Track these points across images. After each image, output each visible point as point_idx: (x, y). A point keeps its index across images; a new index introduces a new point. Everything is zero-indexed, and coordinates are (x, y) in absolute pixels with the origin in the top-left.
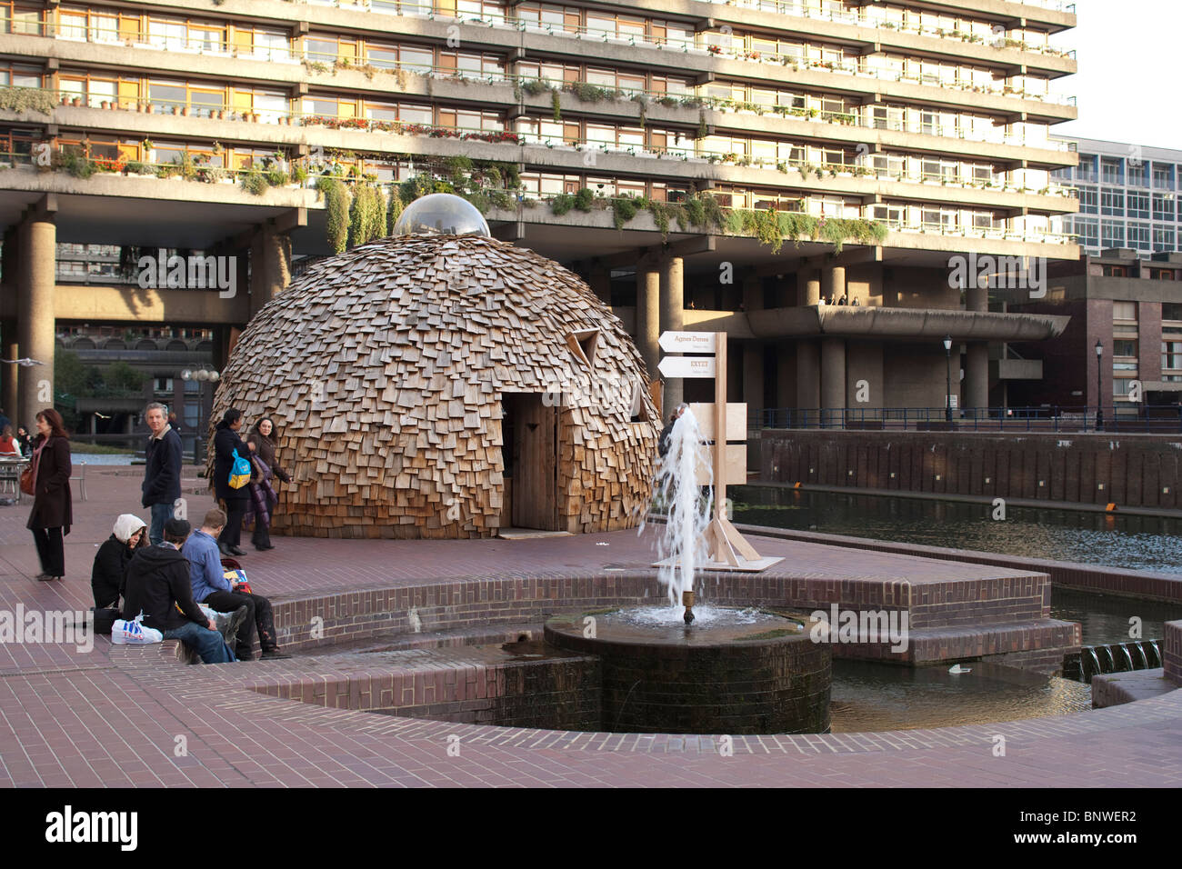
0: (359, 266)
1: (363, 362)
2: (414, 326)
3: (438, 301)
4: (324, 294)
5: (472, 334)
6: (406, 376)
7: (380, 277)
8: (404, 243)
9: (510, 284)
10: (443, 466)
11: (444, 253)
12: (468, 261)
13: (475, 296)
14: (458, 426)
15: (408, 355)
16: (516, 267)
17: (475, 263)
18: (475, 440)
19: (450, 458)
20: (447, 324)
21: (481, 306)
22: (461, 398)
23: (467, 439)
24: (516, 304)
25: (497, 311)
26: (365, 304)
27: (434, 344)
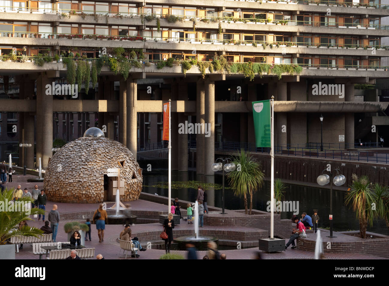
0: (76, 147)
1: (76, 168)
2: (87, 161)
3: (92, 155)
4: (69, 153)
5: (98, 162)
6: (85, 171)
7: (80, 150)
8: (85, 141)
9: (107, 151)
10: (92, 189)
11: (93, 144)
12: (98, 146)
13: (99, 154)
14: (95, 181)
15: (85, 167)
16: (108, 146)
17: (100, 146)
18: (98, 184)
19: (93, 188)
20: (93, 160)
21: (100, 156)
22: (96, 176)
23: (97, 184)
24: (107, 155)
25: (103, 157)
26: (77, 156)
27: (90, 164)
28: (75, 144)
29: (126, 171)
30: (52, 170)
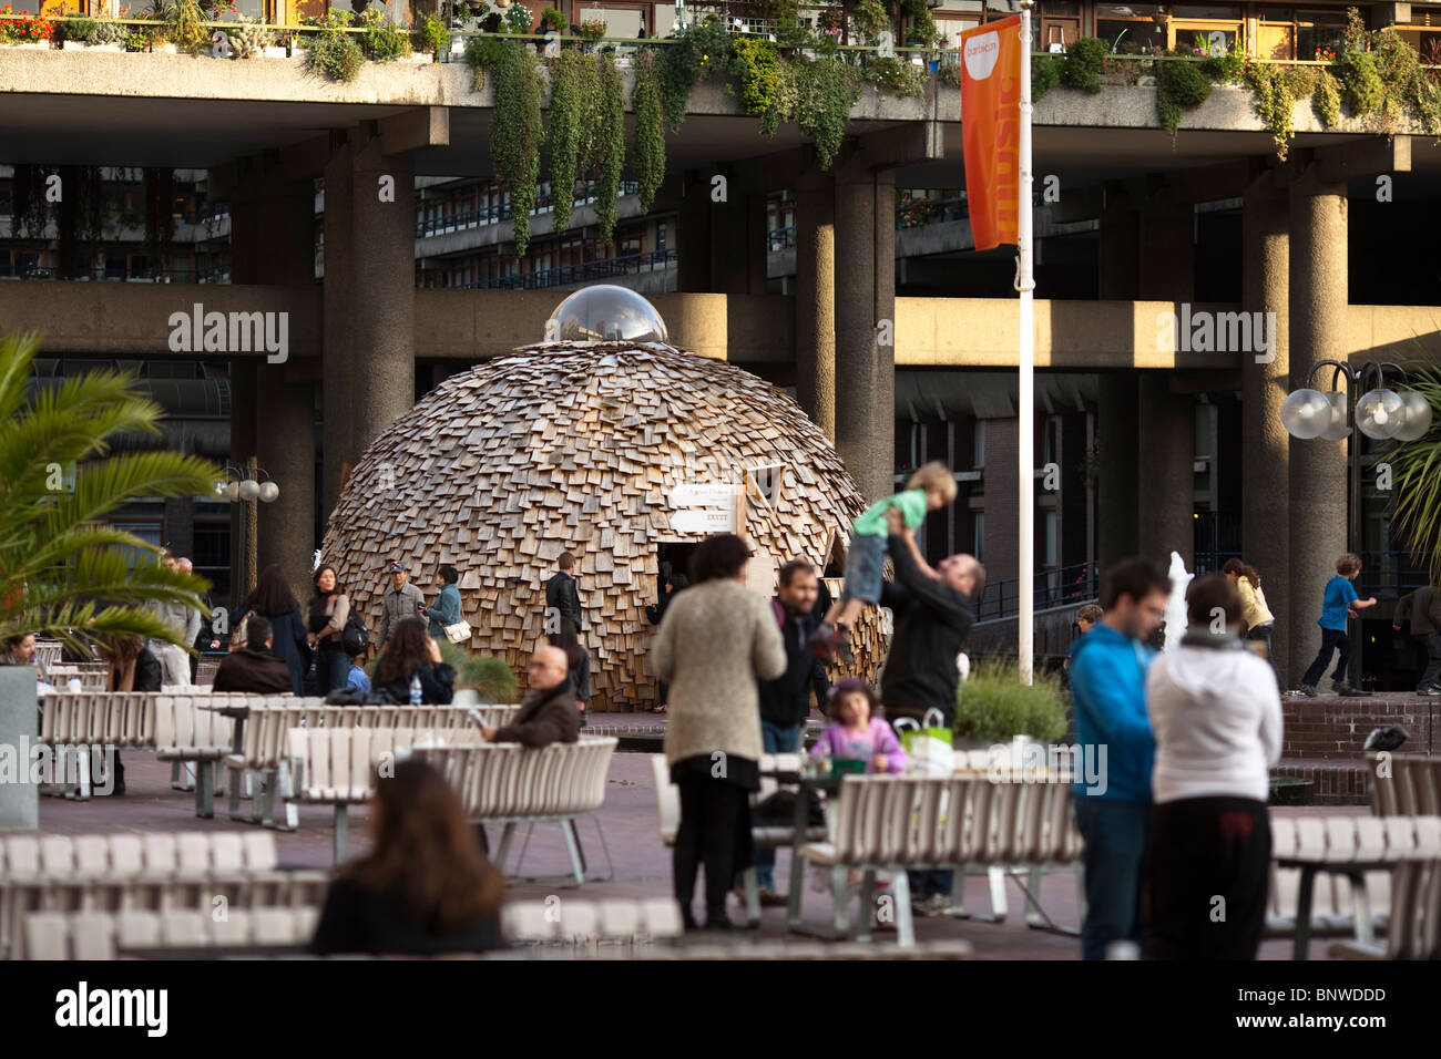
0: (498, 389)
1: (499, 508)
2: (558, 465)
3: (588, 435)
4: (456, 423)
5: (625, 474)
6: (547, 524)
7: (523, 403)
8: (553, 357)
9: (676, 412)
10: (589, 628)
11: (600, 372)
12: (627, 382)
13: (632, 428)
14: (605, 581)
15: (551, 499)
16: (687, 387)
17: (635, 385)
18: (626, 597)
19: (597, 618)
20: (597, 462)
21: (638, 441)
22: (610, 550)
23: (616, 597)
24: (679, 436)
25: (657, 446)
26: (502, 438)
27: (581, 486)
28: (496, 375)
29: (788, 527)
30: (358, 524)
